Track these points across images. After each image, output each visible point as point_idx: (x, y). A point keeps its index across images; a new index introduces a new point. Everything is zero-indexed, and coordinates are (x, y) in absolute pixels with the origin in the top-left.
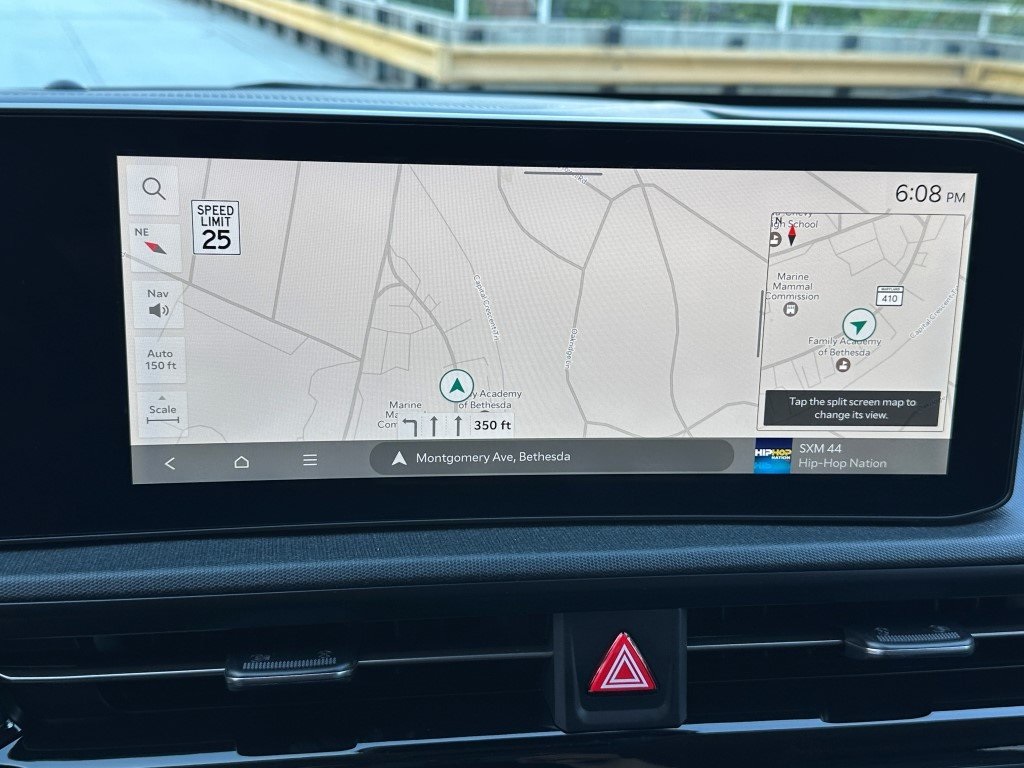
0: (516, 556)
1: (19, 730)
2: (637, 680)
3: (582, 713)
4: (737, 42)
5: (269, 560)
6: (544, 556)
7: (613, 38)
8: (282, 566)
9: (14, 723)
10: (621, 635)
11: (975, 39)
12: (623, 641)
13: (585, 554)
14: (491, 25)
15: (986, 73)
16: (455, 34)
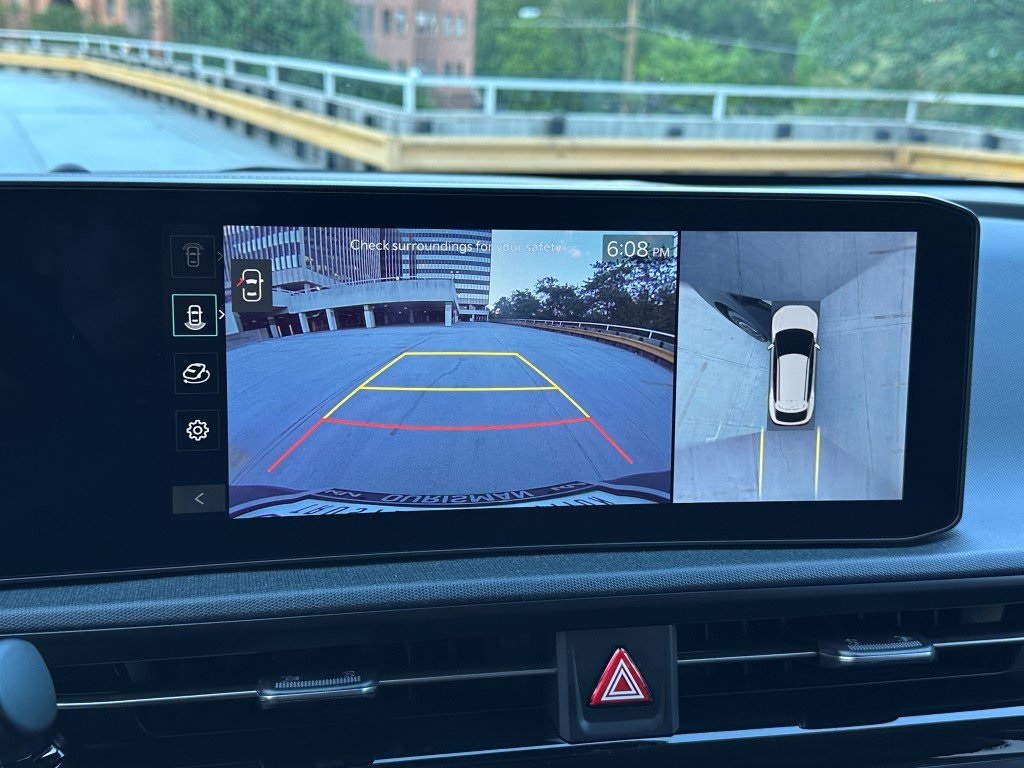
0: (521, 579)
1: (62, 755)
2: (634, 692)
3: (584, 724)
4: (676, 132)
5: (297, 587)
6: (548, 578)
7: (557, 128)
8: (310, 592)
9: (58, 748)
10: (618, 651)
11: (903, 125)
12: (621, 656)
13: (585, 576)
14: (438, 116)
15: (915, 157)
16: (403, 126)
